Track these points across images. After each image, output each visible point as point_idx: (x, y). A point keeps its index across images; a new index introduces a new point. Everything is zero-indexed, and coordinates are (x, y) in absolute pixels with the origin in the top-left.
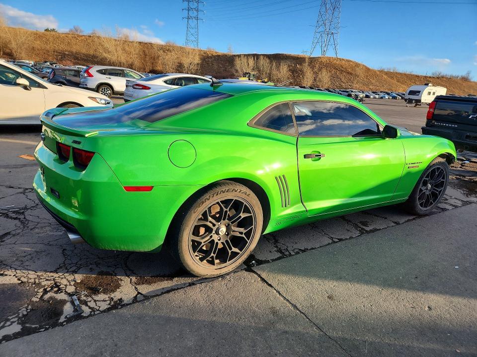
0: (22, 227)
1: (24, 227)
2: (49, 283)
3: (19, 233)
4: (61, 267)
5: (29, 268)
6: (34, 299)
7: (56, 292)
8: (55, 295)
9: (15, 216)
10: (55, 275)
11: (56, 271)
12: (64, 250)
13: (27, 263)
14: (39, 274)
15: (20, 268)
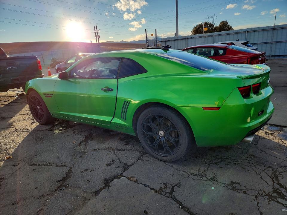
0: (278, 173)
1: (276, 172)
2: (269, 136)
3: (281, 167)
4: (261, 139)
5: (277, 144)
6: (277, 133)
7: (268, 132)
8: (269, 132)
9: (282, 189)
10: (266, 137)
11: (264, 138)
12: (256, 145)
13: (278, 146)
14: (273, 140)
15: (282, 145)
